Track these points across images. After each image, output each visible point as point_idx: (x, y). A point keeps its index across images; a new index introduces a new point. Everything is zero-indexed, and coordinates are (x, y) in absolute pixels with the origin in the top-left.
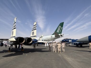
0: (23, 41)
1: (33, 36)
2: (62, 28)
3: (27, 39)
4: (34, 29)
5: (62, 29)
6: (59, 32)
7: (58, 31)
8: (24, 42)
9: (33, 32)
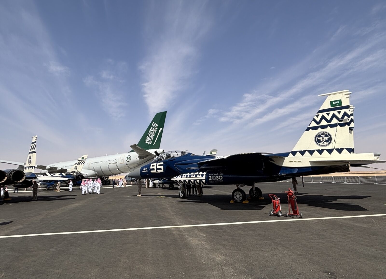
0: (4, 178)
1: (30, 167)
2: (162, 130)
3: (13, 173)
4: (31, 151)
5: (161, 133)
6: (153, 141)
7: (149, 141)
8: (5, 180)
9: (30, 158)
